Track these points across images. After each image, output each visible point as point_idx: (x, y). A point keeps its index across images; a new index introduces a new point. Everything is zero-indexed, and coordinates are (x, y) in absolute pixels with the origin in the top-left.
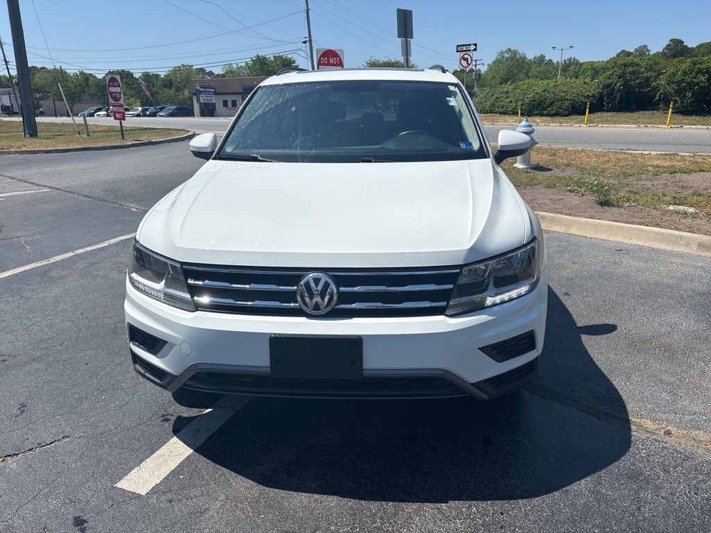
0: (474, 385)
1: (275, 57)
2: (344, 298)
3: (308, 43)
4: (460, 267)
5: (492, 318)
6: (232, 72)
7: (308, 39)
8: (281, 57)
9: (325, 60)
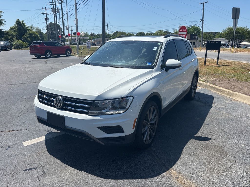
0: (98, 138)
1: (192, 27)
2: (65, 105)
3: (202, 22)
4: (94, 101)
5: (101, 118)
6: (177, 32)
7: (202, 20)
8: (194, 27)
9: (181, 30)
